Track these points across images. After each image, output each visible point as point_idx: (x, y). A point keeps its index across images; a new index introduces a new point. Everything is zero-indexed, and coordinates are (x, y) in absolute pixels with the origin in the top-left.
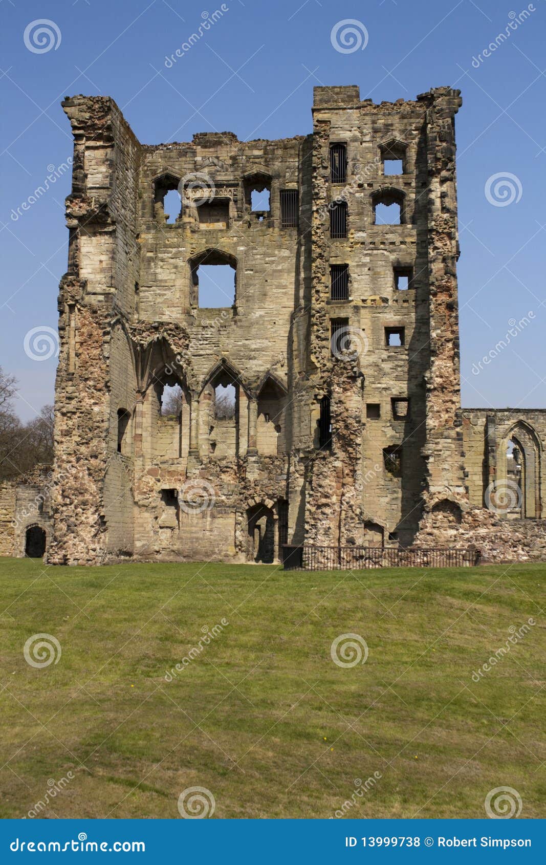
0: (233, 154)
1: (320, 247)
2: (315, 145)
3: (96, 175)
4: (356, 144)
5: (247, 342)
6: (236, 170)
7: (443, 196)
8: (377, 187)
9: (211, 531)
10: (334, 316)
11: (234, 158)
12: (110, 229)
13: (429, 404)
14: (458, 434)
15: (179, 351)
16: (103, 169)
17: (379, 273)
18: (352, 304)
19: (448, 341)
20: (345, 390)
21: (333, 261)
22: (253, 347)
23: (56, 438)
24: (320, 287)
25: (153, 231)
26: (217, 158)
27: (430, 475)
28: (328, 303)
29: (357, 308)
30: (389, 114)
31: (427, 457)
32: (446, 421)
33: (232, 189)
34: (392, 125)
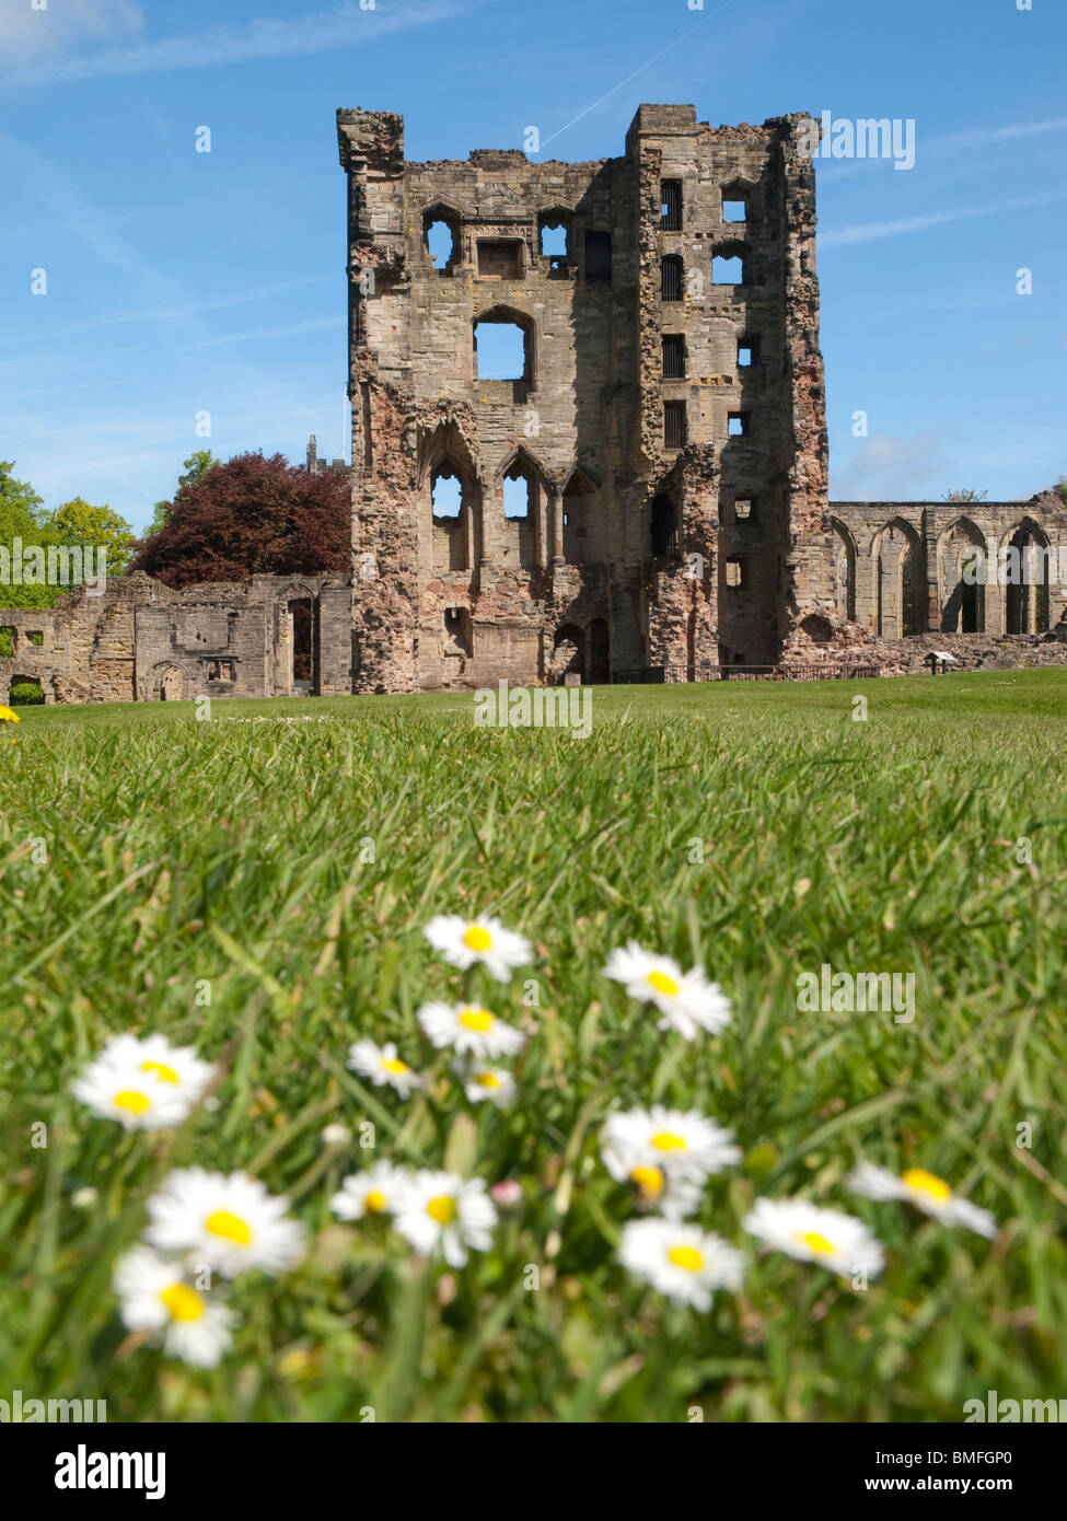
0: (525, 181)
1: (649, 312)
2: (643, 181)
3: (381, 214)
4: (692, 181)
5: (548, 426)
6: (529, 203)
7: (804, 256)
8: (718, 238)
9: (512, 657)
10: (670, 398)
11: (525, 186)
12: (405, 286)
13: (793, 506)
14: (827, 540)
15: (468, 436)
16: (391, 207)
17: (721, 346)
18: (690, 383)
19: (814, 433)
20: (699, 490)
21: (666, 330)
22: (556, 431)
23: (354, 546)
24: (650, 362)
25: (424, 280)
26: (505, 185)
27: (797, 587)
28: (661, 382)
29: (695, 388)
30: (734, 144)
31: (793, 567)
32: (812, 526)
33: (525, 227)
34: (736, 158)
